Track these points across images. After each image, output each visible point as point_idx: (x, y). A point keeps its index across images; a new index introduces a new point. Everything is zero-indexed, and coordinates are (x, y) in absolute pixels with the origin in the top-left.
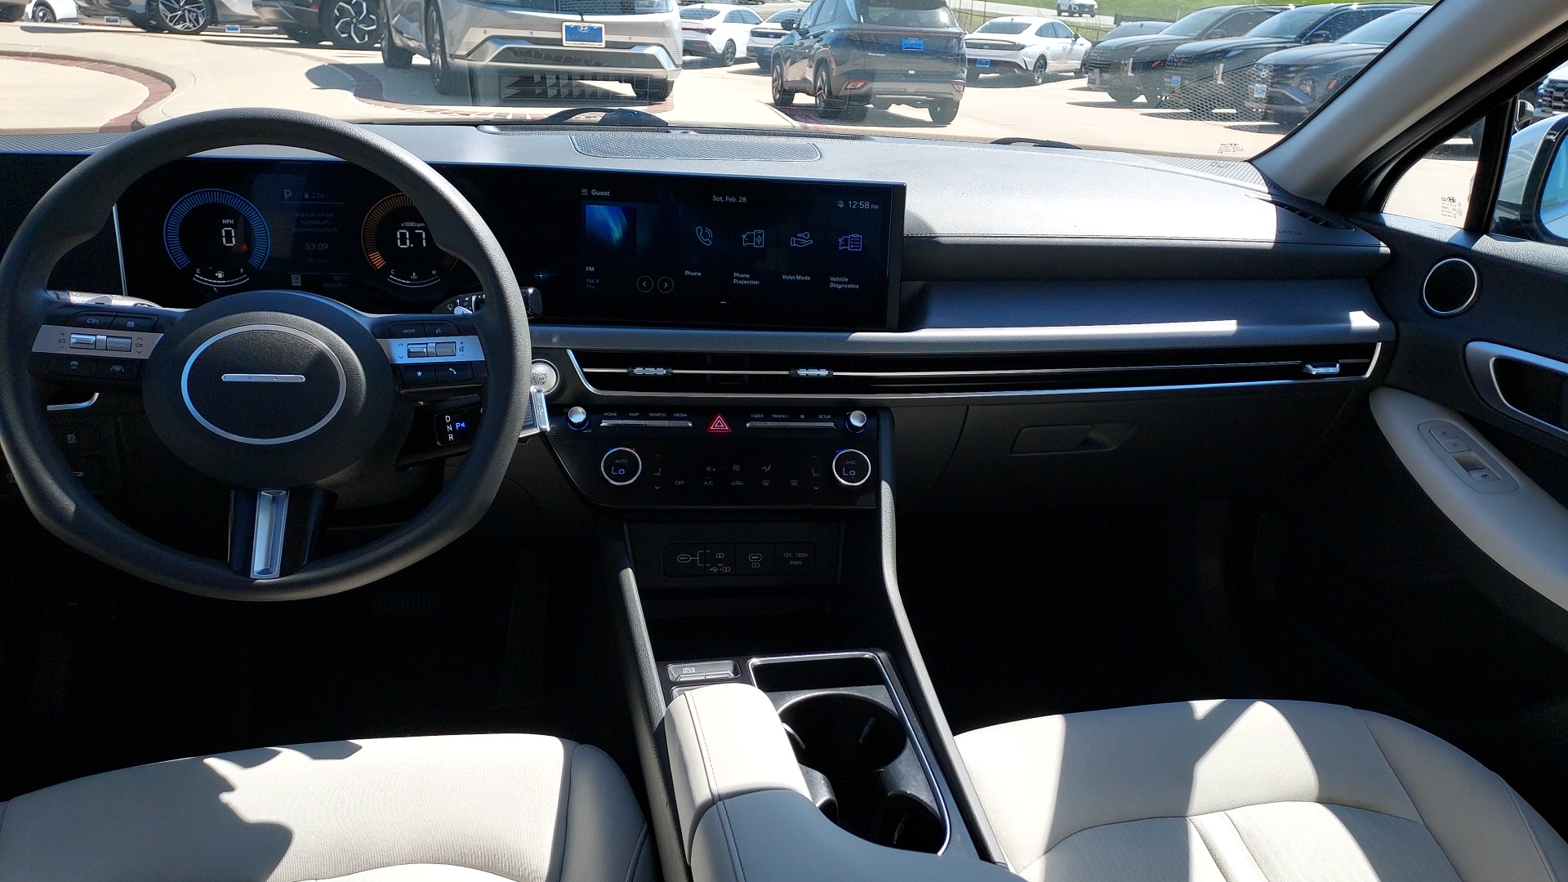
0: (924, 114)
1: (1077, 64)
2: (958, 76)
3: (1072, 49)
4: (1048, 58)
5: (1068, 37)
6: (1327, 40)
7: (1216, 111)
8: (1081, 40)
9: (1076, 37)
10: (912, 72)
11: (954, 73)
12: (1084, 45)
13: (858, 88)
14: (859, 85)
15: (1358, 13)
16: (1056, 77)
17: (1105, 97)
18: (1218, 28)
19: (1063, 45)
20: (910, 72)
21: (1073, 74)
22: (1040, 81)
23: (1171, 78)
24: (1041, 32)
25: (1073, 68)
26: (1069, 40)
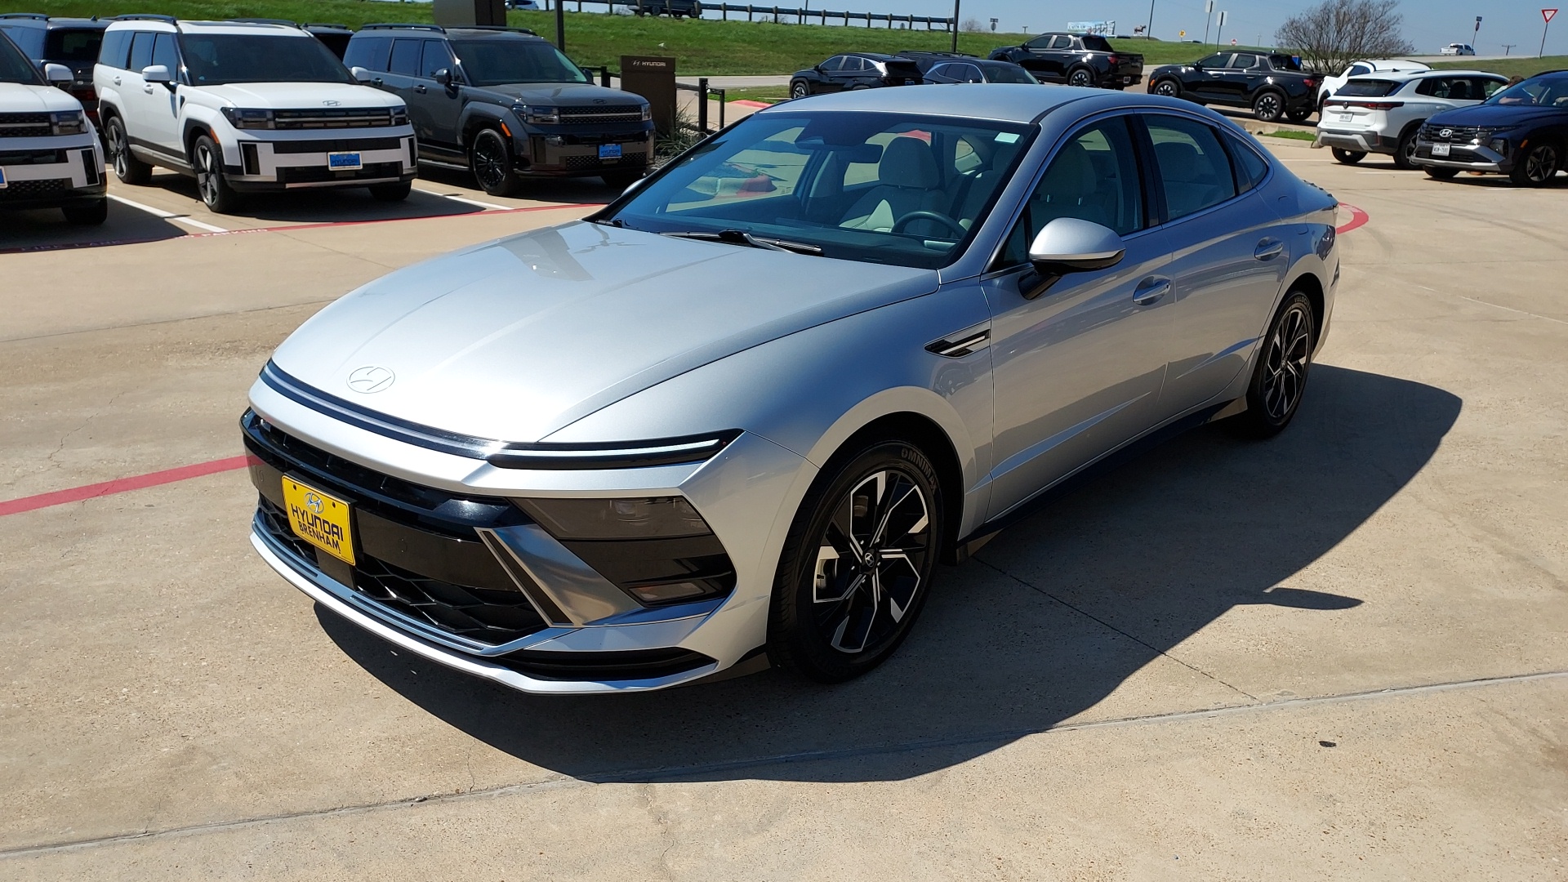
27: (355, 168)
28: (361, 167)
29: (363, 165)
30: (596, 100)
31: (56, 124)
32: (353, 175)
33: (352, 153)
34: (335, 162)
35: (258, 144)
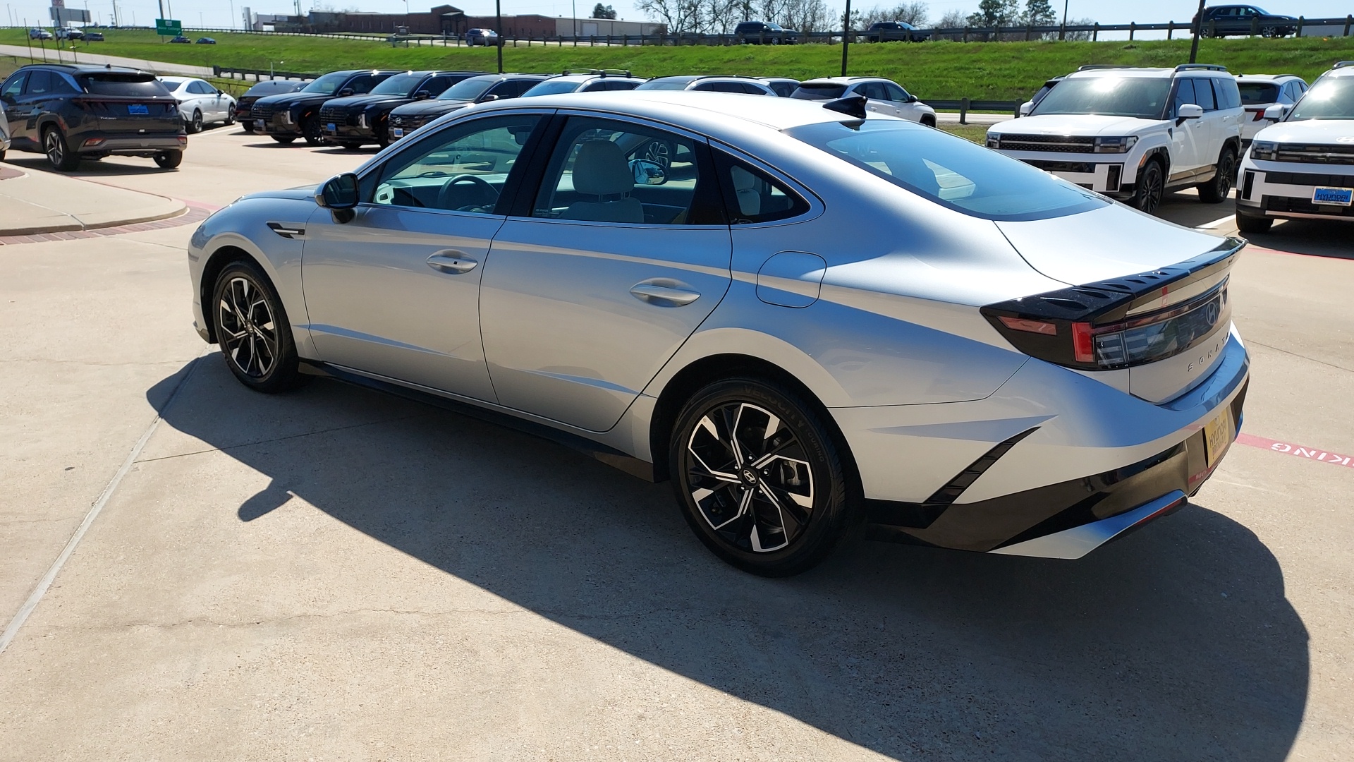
0: (151, 163)
1: (225, 114)
2: (181, 132)
3: (219, 102)
4: (202, 110)
5: (212, 93)
6: (428, 97)
7: (362, 147)
8: (224, 95)
9: (220, 93)
10: (143, 131)
11: (176, 131)
12: (228, 98)
13: (97, 145)
14: (97, 142)
15: (438, 79)
16: (211, 126)
17: (269, 140)
18: (347, 87)
19: (211, 99)
20: (141, 131)
21: (223, 122)
22: (200, 129)
23: (326, 125)
24: (191, 89)
25: (223, 118)
26: (215, 95)
27: (1344, 204)
31: (1099, 145)
32: (1341, 211)
33: (1344, 189)
34: (1319, 195)
35: (1256, 173)
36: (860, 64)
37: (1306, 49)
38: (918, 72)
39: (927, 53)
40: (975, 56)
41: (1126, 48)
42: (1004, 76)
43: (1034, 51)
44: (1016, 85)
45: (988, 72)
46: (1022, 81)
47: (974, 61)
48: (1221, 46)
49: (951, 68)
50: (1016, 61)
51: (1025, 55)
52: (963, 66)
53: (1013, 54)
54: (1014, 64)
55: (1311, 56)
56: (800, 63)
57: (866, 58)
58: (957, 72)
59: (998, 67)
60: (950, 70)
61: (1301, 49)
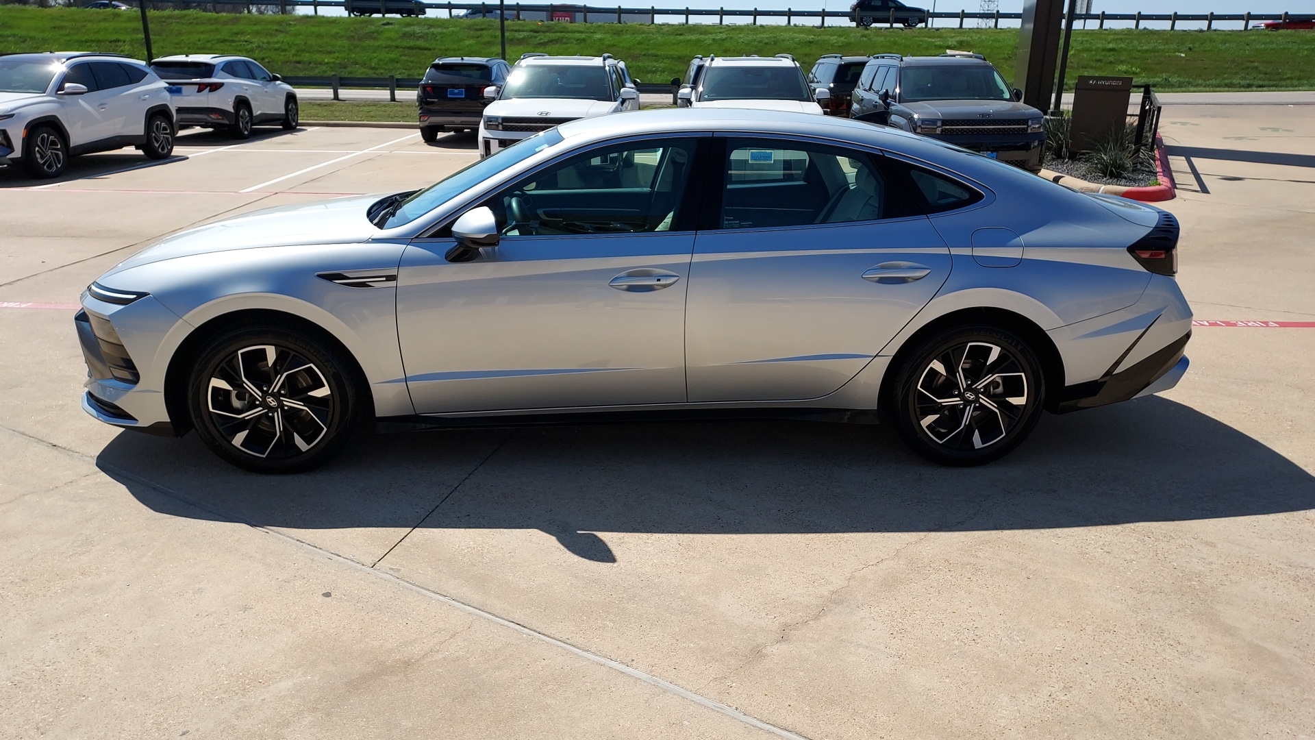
27: (768, 162)
28: (772, 162)
29: (774, 160)
30: (983, 115)
34: (753, 157)
36: (98, 32)
37: (531, 31)
38: (177, 44)
39: (178, 22)
40: (236, 28)
41: (384, 24)
42: (276, 50)
43: (295, 25)
44: (291, 58)
45: (256, 44)
46: (296, 55)
47: (237, 34)
48: (464, 25)
49: (214, 40)
50: (282, 35)
51: (288, 29)
52: (227, 38)
53: (275, 28)
54: (281, 37)
55: (536, 37)
56: (10, 27)
57: (103, 25)
58: (222, 44)
59: (265, 41)
60: (213, 42)
61: (527, 31)
